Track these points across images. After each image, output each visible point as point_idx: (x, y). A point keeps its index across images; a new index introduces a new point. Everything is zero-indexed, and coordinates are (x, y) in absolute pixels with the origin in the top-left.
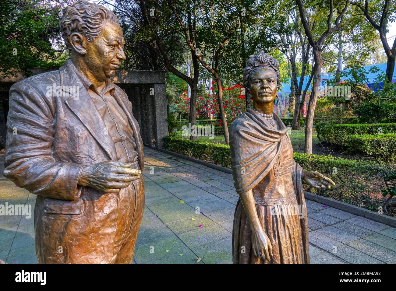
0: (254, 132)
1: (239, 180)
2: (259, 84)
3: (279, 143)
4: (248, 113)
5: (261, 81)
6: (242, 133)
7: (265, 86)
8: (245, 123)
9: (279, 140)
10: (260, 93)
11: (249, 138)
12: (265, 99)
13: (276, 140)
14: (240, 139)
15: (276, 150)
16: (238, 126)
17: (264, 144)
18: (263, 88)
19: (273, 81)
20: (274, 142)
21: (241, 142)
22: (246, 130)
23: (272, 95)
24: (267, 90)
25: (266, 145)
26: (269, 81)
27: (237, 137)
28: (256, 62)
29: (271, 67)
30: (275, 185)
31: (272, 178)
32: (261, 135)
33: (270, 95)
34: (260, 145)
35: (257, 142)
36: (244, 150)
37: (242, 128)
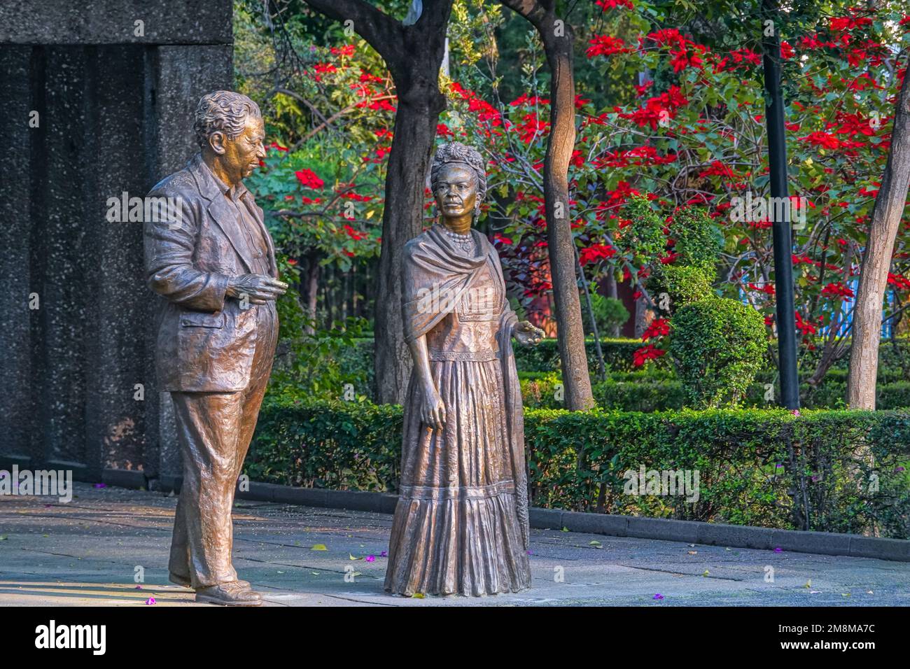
0: (432, 257)
1: (408, 322)
2: (447, 191)
3: (470, 275)
4: (430, 231)
5: (449, 185)
6: (415, 259)
7: (452, 194)
8: (421, 244)
9: (471, 271)
10: (446, 204)
11: (425, 266)
12: (451, 211)
13: (466, 271)
14: (413, 266)
15: (463, 285)
16: (411, 249)
17: (445, 275)
18: (449, 196)
19: (466, 187)
20: (461, 273)
21: (413, 271)
22: (421, 255)
23: (463, 207)
24: (455, 199)
25: (448, 277)
26: (459, 185)
27: (409, 265)
28: (446, 156)
29: (468, 164)
30: (459, 333)
31: (455, 324)
32: (441, 262)
33: (460, 206)
34: (439, 276)
35: (435, 271)
36: (417, 282)
37: (416, 252)
